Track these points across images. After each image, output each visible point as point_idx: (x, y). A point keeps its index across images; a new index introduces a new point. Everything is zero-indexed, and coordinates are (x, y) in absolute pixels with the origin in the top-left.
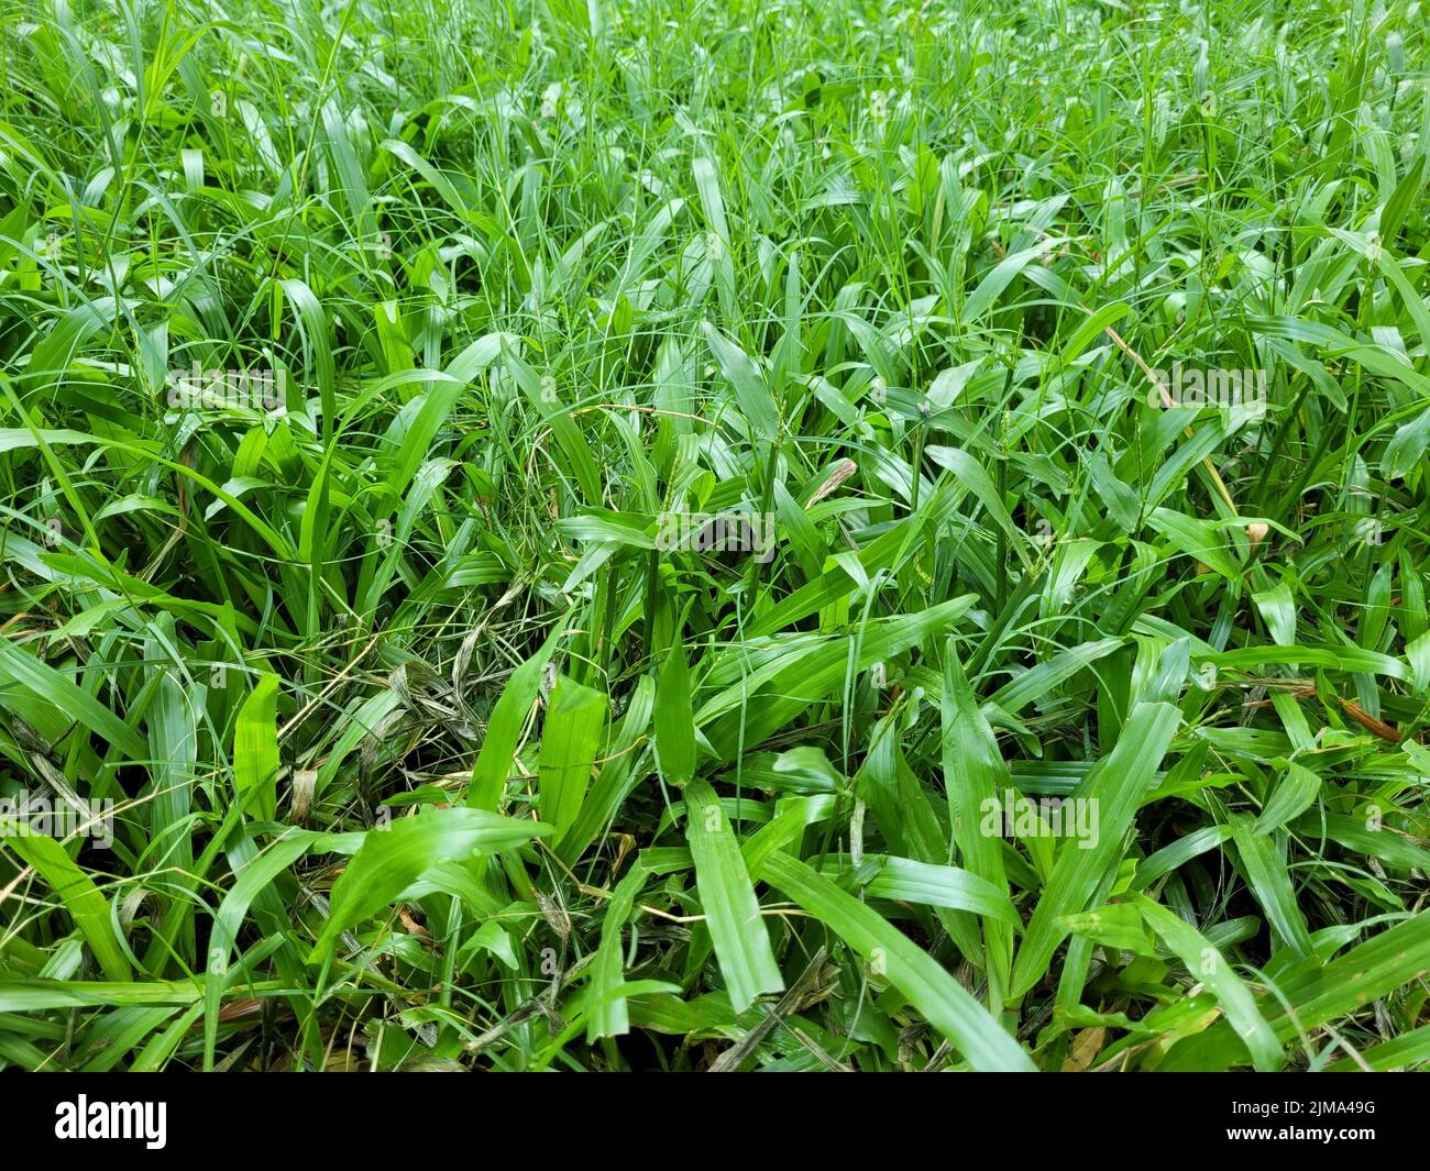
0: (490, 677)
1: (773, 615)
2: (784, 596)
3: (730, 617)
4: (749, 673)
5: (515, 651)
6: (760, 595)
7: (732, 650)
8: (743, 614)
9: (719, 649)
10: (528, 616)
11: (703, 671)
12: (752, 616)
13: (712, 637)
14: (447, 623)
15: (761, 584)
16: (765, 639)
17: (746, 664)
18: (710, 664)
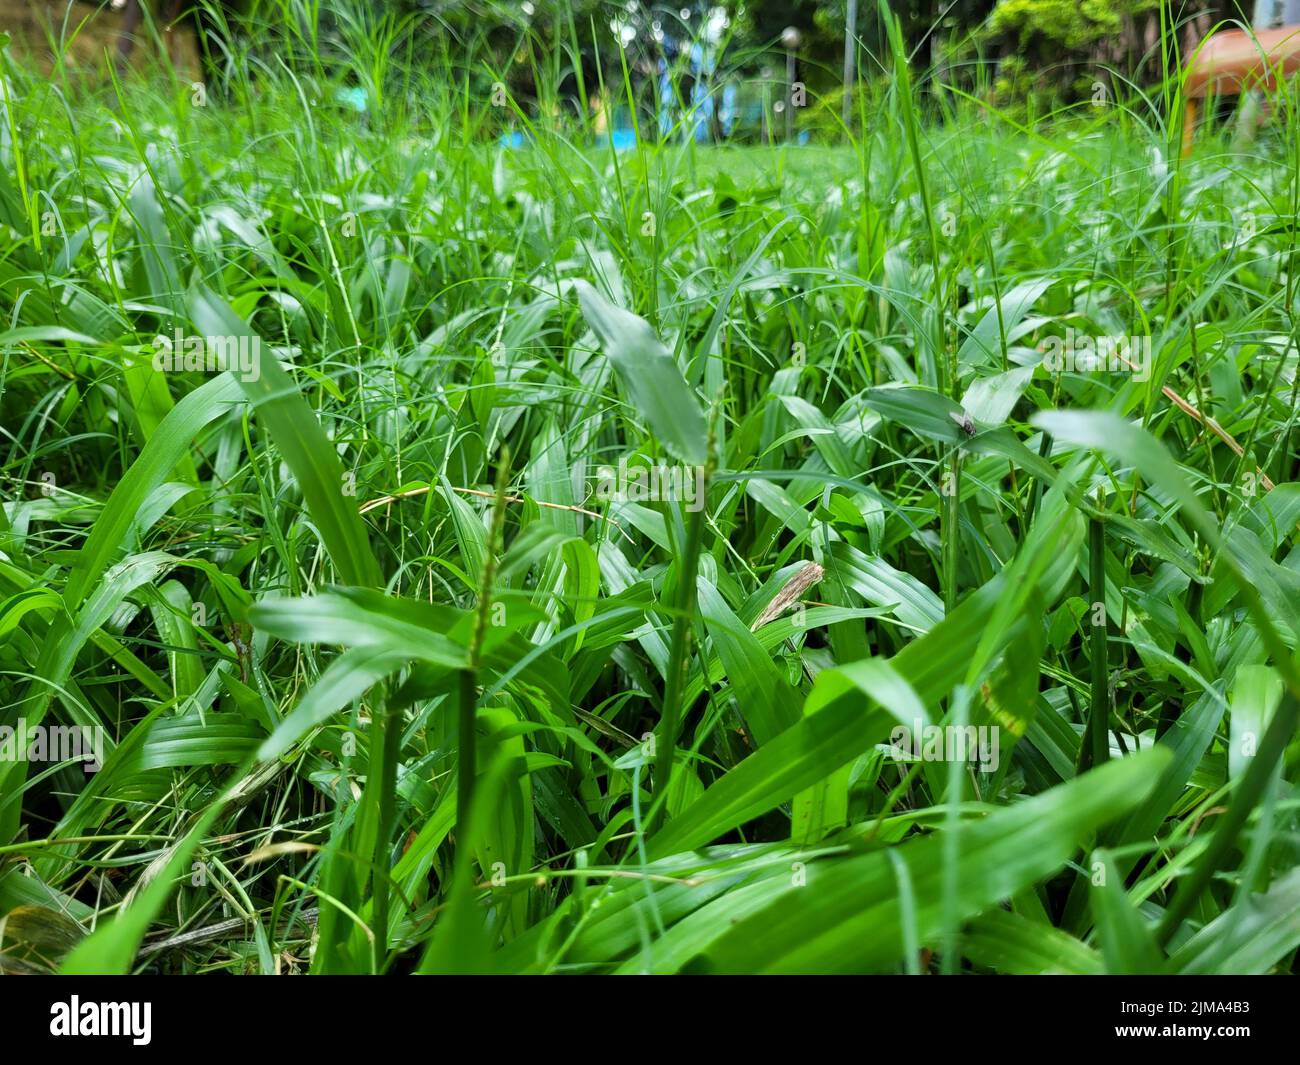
0: (189, 936)
1: (702, 810)
2: (720, 773)
3: (622, 818)
4: (655, 936)
5: (240, 887)
6: (677, 771)
7: (621, 885)
8: (645, 808)
9: (592, 882)
10: (282, 821)
11: (565, 927)
12: (662, 814)
13: (581, 856)
14: (129, 835)
15: (678, 751)
16: (687, 859)
17: (648, 914)
18: (577, 914)
